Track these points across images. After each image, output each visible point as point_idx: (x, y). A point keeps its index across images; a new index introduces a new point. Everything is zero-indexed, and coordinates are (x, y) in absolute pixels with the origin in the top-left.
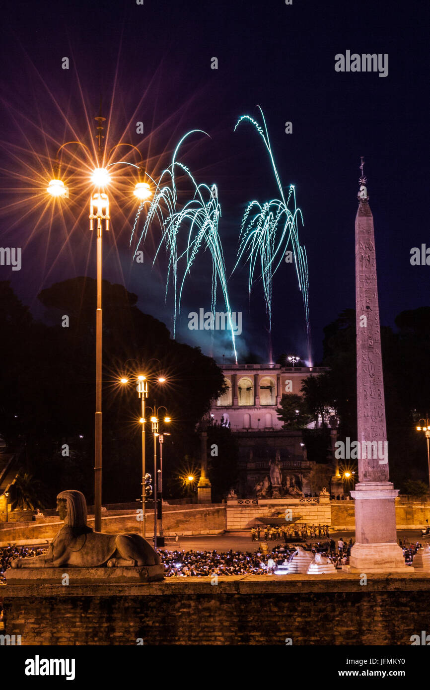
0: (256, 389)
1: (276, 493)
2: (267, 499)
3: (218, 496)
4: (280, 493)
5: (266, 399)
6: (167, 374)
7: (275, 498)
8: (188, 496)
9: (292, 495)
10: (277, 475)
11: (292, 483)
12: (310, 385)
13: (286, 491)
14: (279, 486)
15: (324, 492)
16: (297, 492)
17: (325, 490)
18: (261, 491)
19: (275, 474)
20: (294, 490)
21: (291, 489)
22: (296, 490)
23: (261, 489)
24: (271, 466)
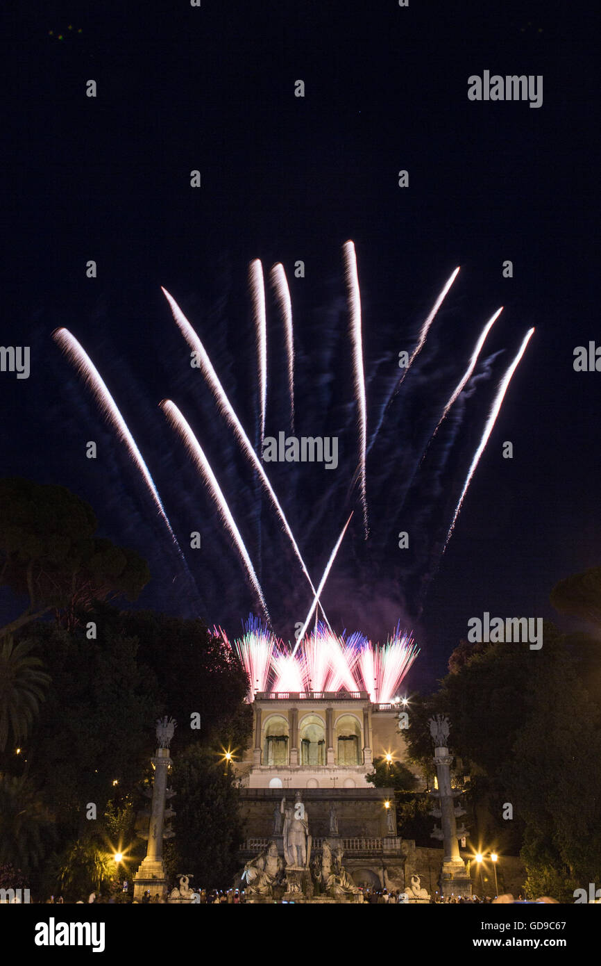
4: (304, 890)
9: (334, 896)
10: (298, 841)
13: (320, 885)
14: (301, 869)
15: (414, 888)
16: (347, 889)
17: (417, 884)
18: (257, 884)
19: (293, 836)
20: (338, 882)
21: (331, 879)
22: (343, 881)
23: (259, 877)
24: (283, 817)
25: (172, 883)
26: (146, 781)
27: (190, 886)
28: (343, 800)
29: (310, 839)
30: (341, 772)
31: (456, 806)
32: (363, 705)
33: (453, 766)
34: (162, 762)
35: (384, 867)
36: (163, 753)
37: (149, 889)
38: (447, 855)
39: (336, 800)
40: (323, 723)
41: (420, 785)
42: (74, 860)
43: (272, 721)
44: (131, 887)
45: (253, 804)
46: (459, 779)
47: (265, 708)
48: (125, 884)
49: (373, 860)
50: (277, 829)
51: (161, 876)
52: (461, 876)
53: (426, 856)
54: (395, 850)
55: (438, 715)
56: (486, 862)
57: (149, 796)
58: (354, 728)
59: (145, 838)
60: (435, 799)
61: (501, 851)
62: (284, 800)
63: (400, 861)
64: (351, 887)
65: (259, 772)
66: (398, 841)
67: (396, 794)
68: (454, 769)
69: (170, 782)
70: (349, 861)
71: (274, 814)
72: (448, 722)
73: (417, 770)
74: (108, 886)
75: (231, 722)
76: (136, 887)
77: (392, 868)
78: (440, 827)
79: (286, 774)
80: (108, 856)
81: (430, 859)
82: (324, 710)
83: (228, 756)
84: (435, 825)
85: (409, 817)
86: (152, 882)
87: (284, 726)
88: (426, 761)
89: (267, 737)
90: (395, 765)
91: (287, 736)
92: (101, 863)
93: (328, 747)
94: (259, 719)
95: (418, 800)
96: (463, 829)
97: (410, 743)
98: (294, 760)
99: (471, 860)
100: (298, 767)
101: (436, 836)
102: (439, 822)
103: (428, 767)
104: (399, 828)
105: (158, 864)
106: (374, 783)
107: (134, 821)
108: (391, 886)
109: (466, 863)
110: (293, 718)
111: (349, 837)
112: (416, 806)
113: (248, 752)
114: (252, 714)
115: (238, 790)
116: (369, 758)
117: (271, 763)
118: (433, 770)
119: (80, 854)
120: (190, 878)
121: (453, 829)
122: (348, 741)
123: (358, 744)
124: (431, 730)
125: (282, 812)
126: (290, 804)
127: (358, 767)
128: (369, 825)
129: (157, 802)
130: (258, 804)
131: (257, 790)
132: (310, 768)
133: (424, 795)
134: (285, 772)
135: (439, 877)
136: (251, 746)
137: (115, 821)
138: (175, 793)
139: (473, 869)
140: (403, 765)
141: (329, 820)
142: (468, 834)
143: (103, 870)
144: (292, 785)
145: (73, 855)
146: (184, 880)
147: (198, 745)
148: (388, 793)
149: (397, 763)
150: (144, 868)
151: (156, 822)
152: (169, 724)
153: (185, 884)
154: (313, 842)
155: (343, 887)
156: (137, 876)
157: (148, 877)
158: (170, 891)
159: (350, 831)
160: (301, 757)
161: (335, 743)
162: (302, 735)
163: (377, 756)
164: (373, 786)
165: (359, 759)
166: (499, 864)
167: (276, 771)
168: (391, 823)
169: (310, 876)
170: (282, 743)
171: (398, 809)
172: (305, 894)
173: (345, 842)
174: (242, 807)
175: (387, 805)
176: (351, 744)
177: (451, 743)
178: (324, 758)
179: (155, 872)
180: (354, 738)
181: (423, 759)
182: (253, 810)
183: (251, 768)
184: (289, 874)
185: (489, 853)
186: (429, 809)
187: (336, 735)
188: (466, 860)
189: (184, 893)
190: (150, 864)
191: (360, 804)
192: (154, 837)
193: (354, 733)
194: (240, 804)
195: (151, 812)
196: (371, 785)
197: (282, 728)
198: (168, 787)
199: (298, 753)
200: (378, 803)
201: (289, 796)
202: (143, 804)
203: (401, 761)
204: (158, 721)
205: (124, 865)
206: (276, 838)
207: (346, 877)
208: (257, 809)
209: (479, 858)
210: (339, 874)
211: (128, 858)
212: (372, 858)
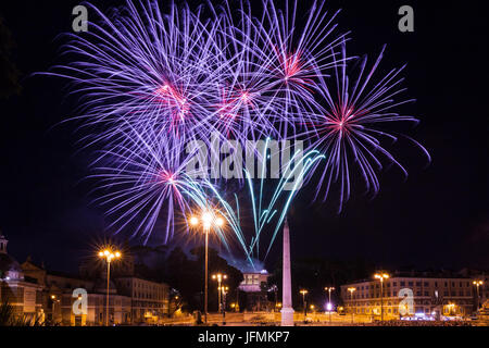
0: (253, 279)
1: (258, 310)
3: (241, 310)
4: (260, 310)
5: (256, 283)
6: (227, 274)
8: (233, 310)
10: (259, 305)
12: (269, 279)
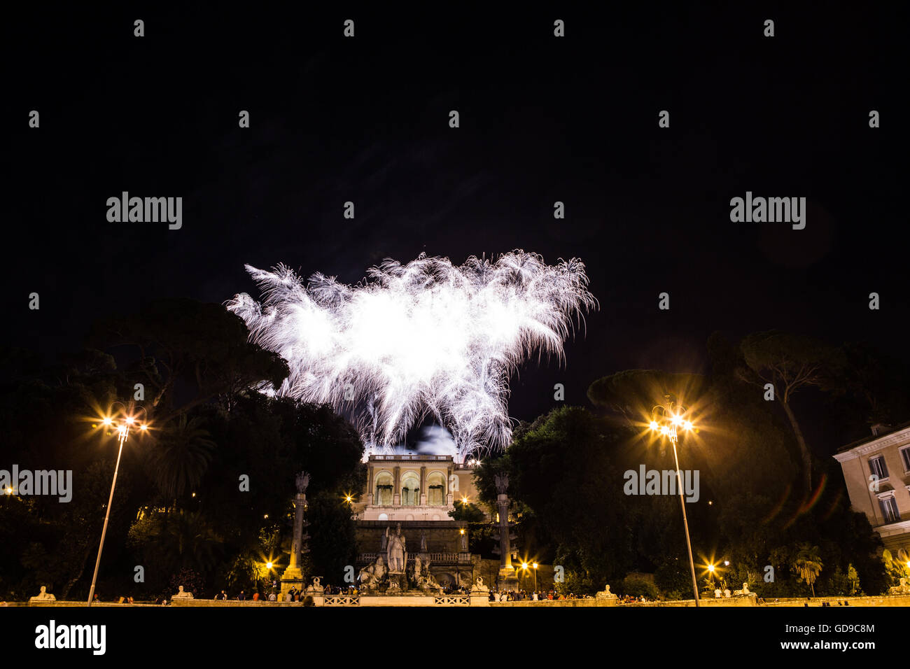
1: (394, 585)
2: (377, 596)
4: (401, 585)
7: (392, 595)
9: (422, 590)
10: (398, 555)
11: (426, 569)
13: (413, 583)
14: (400, 573)
15: (478, 585)
16: (431, 586)
17: (481, 583)
18: (369, 582)
19: (394, 552)
20: (425, 581)
21: (421, 579)
22: (429, 581)
23: (369, 578)
24: (388, 538)
25: (308, 581)
26: (289, 515)
27: (321, 583)
28: (431, 528)
29: (406, 554)
30: (431, 509)
31: (510, 533)
32: (448, 465)
33: (511, 506)
34: (301, 502)
35: (459, 572)
36: (301, 497)
37: (291, 585)
38: (503, 564)
39: (426, 528)
40: (418, 477)
41: (485, 519)
42: (237, 567)
43: (382, 475)
44: (279, 584)
45: (366, 530)
46: (515, 515)
47: (376, 466)
48: (275, 582)
49: (451, 567)
50: (384, 547)
51: (301, 577)
52: (511, 577)
53: (488, 565)
54: (467, 561)
55: (502, 473)
56: (530, 569)
57: (291, 525)
58: (441, 480)
59: (289, 553)
60: (496, 527)
61: (540, 562)
62: (388, 528)
63: (470, 568)
64: (435, 585)
65: (371, 509)
66: (469, 555)
67: (469, 525)
68: (511, 508)
69: (306, 516)
70: (434, 568)
71: (381, 537)
72: (508, 477)
73: (485, 509)
74: (262, 583)
75: (351, 475)
76: (283, 584)
77: (464, 572)
78: (498, 546)
79: (390, 511)
80: (262, 564)
81: (490, 567)
82: (420, 468)
83: (349, 498)
84: (495, 546)
85: (478, 540)
86: (295, 581)
87: (390, 479)
88: (492, 503)
89: (378, 486)
90: (469, 506)
91: (392, 486)
92: (257, 569)
93: (422, 493)
94: (372, 474)
95: (484, 528)
96: (515, 547)
97: (480, 491)
98: (397, 502)
99: (519, 567)
100: (399, 506)
101: (495, 552)
102: (498, 544)
103: (493, 507)
104: (469, 546)
105: (299, 570)
106: (454, 517)
107: (281, 542)
108: (462, 583)
109: (515, 570)
110: (397, 473)
111: (435, 553)
112: (483, 533)
113: (363, 496)
114: (367, 470)
115: (356, 521)
116: (451, 501)
117: (380, 503)
118: (496, 509)
119: (242, 563)
120: (321, 579)
121: (508, 548)
122: (436, 489)
123: (443, 491)
124: (496, 482)
125: (387, 536)
126: (393, 531)
127: (443, 506)
128: (449, 545)
129: (296, 530)
130: (371, 531)
131: (369, 521)
132: (408, 507)
133: (489, 526)
134: (390, 509)
135: (497, 578)
136: (365, 492)
137: (266, 542)
138: (310, 524)
139: (520, 574)
140: (475, 505)
141: (420, 542)
142: (518, 551)
143: (258, 573)
144: (395, 519)
145: (236, 564)
146: (317, 580)
147: (327, 491)
148: (464, 524)
149: (471, 504)
150: (288, 572)
151: (296, 543)
152: (305, 477)
153: (317, 581)
154: (408, 556)
155: (429, 584)
156: (283, 577)
157: (291, 578)
158: (306, 587)
159: (434, 549)
160: (402, 500)
161: (427, 490)
162: (403, 485)
163: (457, 500)
164: (453, 520)
165: (443, 501)
166: (538, 569)
167: (383, 509)
168: (464, 544)
169: (405, 577)
170: (388, 490)
171: (470, 535)
172: (402, 589)
173: (431, 556)
174: (358, 533)
175: (462, 532)
176: (438, 491)
177: (509, 492)
178: (419, 500)
179: (296, 575)
180: (441, 487)
181: (489, 501)
182: (366, 534)
183: (365, 507)
184: (391, 577)
185: (532, 563)
186: (492, 535)
187: (427, 485)
188: (515, 568)
189: (316, 588)
190: (293, 570)
191: (443, 531)
192: (295, 553)
193: (441, 484)
194: (357, 531)
195: (293, 536)
196: (452, 519)
197: (387, 480)
198: (304, 519)
199: (400, 496)
200: (456, 531)
201: (392, 525)
202: (287, 532)
203: (474, 503)
204: (297, 475)
205: (273, 570)
206: (382, 553)
207: (431, 578)
208: (369, 534)
209: (524, 566)
210: (426, 576)
211: (277, 566)
212: (449, 566)
